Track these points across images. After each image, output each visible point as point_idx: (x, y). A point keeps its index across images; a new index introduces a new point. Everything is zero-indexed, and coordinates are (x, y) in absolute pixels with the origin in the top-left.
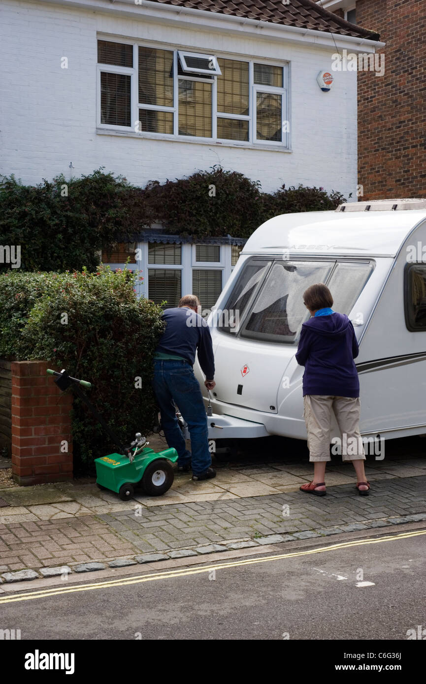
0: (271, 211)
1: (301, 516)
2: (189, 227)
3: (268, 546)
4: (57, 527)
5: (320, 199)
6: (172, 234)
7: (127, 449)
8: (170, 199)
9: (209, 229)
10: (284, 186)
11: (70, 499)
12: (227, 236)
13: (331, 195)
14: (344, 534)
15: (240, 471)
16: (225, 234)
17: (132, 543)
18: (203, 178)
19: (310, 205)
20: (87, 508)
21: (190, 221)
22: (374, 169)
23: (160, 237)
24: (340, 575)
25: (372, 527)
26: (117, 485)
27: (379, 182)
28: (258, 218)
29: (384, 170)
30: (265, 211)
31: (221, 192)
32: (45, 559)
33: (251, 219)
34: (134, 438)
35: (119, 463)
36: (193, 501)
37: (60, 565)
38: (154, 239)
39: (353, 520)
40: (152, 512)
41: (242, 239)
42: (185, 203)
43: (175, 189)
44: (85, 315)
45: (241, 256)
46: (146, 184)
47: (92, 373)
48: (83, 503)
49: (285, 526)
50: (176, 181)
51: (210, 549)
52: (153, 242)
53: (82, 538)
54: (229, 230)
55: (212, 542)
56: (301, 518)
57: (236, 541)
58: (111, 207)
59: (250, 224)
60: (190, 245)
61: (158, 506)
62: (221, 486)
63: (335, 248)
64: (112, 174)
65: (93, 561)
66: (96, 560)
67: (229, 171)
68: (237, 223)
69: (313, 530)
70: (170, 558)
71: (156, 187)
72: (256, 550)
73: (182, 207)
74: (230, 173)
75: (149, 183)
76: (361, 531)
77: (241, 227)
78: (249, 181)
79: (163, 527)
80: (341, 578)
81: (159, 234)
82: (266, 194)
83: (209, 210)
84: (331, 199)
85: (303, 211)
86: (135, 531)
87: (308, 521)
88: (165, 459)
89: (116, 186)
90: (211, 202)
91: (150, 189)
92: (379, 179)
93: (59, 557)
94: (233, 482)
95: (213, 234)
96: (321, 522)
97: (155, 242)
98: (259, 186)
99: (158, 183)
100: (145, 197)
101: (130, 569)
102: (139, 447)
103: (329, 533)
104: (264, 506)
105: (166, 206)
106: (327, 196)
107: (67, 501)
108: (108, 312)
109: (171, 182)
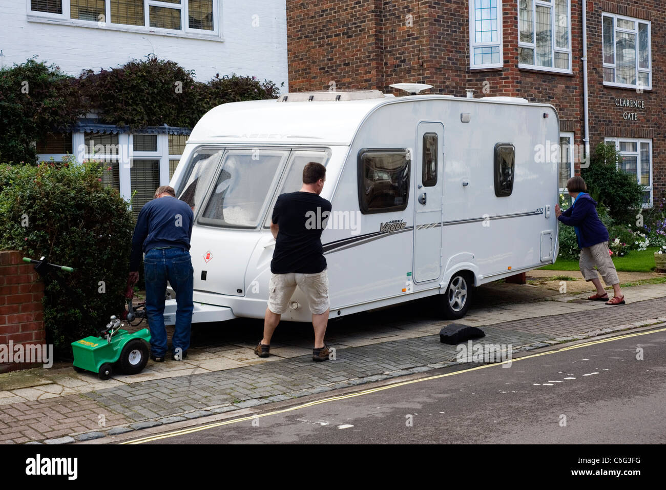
0: (206, 100)
1: (272, 383)
2: (126, 117)
3: (249, 408)
4: (48, 406)
5: (254, 88)
6: (108, 123)
7: (104, 332)
8: (106, 88)
9: (146, 118)
10: (218, 75)
11: (50, 382)
12: (164, 125)
13: (264, 84)
14: (313, 396)
15: (205, 350)
16: (161, 123)
17: (123, 414)
18: (138, 67)
19: (244, 93)
20: (70, 388)
21: (127, 110)
22: (297, 57)
23: (96, 127)
24: (322, 422)
25: (336, 389)
26: (96, 366)
27: (303, 70)
28: (194, 107)
29: (307, 58)
30: (200, 100)
31: (157, 81)
32: (45, 432)
33: (187, 108)
34: (109, 321)
35: (97, 345)
36: (170, 376)
37: (63, 436)
38: (91, 129)
39: (318, 384)
40: (134, 387)
41: (179, 128)
42: (121, 92)
43: (110, 78)
44: (57, 205)
45: (187, 145)
46: (80, 73)
47: (64, 260)
48: (64, 384)
49: (259, 392)
50: (110, 70)
51: (197, 414)
52: (89, 132)
53: (73, 413)
54: (165, 119)
55: (197, 408)
56: (272, 385)
57: (218, 406)
58: (46, 97)
59: (186, 113)
60: (127, 135)
61: (138, 383)
62: (190, 363)
63: (288, 137)
64: (45, 62)
65: (92, 431)
66: (95, 430)
67: (164, 60)
68: (173, 112)
69: (285, 393)
70: (162, 424)
71: (91, 76)
72: (238, 413)
73: (119, 97)
74: (165, 62)
75: (83, 72)
76: (327, 393)
77: (177, 116)
78: (183, 70)
79: (148, 400)
80: (323, 424)
81: (95, 123)
82: (200, 83)
83: (145, 99)
84: (264, 88)
85: (238, 101)
86: (123, 404)
87: (279, 387)
88: (139, 339)
89: (49, 74)
90: (147, 91)
91: (84, 78)
92: (303, 66)
93: (59, 430)
94: (201, 359)
95: (151, 123)
96: (290, 387)
97: (92, 132)
98: (194, 75)
99: (92, 72)
100: (80, 86)
101: (129, 435)
102: (115, 329)
103: (299, 396)
104: (236, 377)
105: (102, 95)
106: (260, 86)
107: (48, 384)
108: (80, 202)
109: (106, 71)
